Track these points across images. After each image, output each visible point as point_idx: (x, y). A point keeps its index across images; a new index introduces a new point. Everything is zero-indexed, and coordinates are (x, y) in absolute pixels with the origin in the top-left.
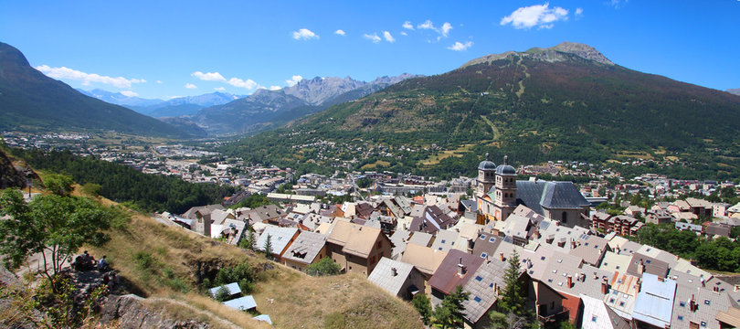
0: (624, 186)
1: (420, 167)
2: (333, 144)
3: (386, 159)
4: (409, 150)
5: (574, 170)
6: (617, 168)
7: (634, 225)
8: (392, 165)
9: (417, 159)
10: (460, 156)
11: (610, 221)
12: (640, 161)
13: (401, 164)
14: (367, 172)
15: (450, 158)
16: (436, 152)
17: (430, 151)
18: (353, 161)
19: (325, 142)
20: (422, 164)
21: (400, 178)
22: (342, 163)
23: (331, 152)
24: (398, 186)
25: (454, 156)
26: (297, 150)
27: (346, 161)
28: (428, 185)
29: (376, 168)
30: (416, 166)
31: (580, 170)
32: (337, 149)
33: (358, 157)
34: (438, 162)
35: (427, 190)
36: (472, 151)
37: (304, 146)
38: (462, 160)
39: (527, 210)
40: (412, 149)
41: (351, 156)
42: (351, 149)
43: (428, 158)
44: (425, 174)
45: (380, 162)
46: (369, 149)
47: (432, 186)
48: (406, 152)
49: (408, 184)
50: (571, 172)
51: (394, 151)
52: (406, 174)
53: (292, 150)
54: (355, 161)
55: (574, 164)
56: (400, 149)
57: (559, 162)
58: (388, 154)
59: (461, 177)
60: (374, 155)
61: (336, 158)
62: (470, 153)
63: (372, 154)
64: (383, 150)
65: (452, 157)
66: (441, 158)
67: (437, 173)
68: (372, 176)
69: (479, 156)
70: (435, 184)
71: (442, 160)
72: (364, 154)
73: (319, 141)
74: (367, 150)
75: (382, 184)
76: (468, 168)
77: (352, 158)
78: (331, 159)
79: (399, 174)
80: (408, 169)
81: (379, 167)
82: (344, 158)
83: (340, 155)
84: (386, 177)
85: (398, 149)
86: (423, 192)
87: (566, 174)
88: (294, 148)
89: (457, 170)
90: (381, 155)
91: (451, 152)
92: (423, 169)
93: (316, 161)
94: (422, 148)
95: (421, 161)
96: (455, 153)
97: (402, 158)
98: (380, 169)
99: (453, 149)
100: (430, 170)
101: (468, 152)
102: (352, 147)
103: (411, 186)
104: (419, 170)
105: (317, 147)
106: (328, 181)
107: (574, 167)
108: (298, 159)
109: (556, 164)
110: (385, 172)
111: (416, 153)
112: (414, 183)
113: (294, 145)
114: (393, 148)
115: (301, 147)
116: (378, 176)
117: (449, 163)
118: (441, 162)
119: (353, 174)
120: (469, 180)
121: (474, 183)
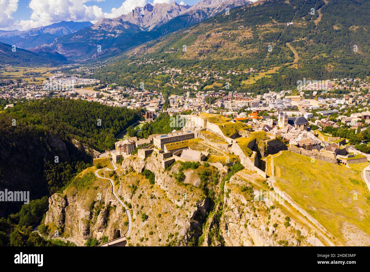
1: (242, 86)
2: (179, 71)
3: (219, 81)
4: (234, 73)
5: (343, 85)
8: (224, 86)
9: (240, 80)
10: (270, 77)
11: (327, 123)
13: (230, 85)
14: (209, 92)
15: (263, 79)
16: (253, 74)
17: (249, 74)
18: (197, 84)
19: (173, 69)
20: (244, 84)
21: (230, 95)
22: (190, 86)
23: (180, 77)
24: (232, 102)
25: (265, 77)
26: (154, 76)
27: (192, 84)
28: (250, 101)
29: (214, 88)
30: (240, 86)
31: (346, 85)
32: (183, 75)
33: (200, 81)
34: (255, 82)
35: (250, 103)
36: (278, 72)
37: (159, 73)
38: (271, 80)
39: (290, 125)
40: (236, 73)
41: (195, 80)
42: (194, 75)
43: (247, 79)
44: (246, 91)
45: (215, 84)
46: (207, 74)
47: (252, 101)
48: (232, 75)
49: (237, 100)
50: (340, 87)
51: (224, 75)
52: (233, 92)
53: (151, 77)
54: (199, 83)
55: (344, 81)
56: (228, 73)
57: (334, 80)
58: (220, 77)
59: (270, 92)
60: (211, 79)
61: (185, 82)
62: (277, 74)
63: (209, 78)
64: (216, 75)
65: (264, 77)
66: (257, 79)
67: (254, 90)
68: (212, 95)
69: (283, 76)
70: (254, 99)
71: (258, 80)
72: (203, 78)
73: (169, 69)
74: (205, 75)
75: (223, 102)
76: (275, 85)
77: (196, 81)
78: (182, 83)
79: (230, 92)
80: (235, 88)
81: (216, 87)
82: (190, 81)
83: (187, 79)
84: (222, 95)
85: (226, 73)
86: (247, 105)
87: (337, 88)
88: (152, 75)
89: (268, 87)
90: (215, 79)
91: (264, 74)
92: (245, 88)
93: (171, 84)
94: (243, 71)
95: (243, 82)
96: (266, 74)
97: (230, 80)
98: (217, 89)
99: (265, 71)
100: (249, 88)
101: (275, 73)
102: (194, 73)
103: (240, 101)
104: (242, 88)
105: (169, 74)
106: (187, 100)
107: (344, 83)
108: (158, 83)
109: (332, 82)
110: (220, 91)
111: (239, 75)
112: (241, 99)
113: (151, 72)
114: (223, 73)
115: (157, 74)
116: (216, 94)
117: (262, 82)
118: (257, 82)
119: (199, 93)
120: (275, 94)
121: (278, 97)
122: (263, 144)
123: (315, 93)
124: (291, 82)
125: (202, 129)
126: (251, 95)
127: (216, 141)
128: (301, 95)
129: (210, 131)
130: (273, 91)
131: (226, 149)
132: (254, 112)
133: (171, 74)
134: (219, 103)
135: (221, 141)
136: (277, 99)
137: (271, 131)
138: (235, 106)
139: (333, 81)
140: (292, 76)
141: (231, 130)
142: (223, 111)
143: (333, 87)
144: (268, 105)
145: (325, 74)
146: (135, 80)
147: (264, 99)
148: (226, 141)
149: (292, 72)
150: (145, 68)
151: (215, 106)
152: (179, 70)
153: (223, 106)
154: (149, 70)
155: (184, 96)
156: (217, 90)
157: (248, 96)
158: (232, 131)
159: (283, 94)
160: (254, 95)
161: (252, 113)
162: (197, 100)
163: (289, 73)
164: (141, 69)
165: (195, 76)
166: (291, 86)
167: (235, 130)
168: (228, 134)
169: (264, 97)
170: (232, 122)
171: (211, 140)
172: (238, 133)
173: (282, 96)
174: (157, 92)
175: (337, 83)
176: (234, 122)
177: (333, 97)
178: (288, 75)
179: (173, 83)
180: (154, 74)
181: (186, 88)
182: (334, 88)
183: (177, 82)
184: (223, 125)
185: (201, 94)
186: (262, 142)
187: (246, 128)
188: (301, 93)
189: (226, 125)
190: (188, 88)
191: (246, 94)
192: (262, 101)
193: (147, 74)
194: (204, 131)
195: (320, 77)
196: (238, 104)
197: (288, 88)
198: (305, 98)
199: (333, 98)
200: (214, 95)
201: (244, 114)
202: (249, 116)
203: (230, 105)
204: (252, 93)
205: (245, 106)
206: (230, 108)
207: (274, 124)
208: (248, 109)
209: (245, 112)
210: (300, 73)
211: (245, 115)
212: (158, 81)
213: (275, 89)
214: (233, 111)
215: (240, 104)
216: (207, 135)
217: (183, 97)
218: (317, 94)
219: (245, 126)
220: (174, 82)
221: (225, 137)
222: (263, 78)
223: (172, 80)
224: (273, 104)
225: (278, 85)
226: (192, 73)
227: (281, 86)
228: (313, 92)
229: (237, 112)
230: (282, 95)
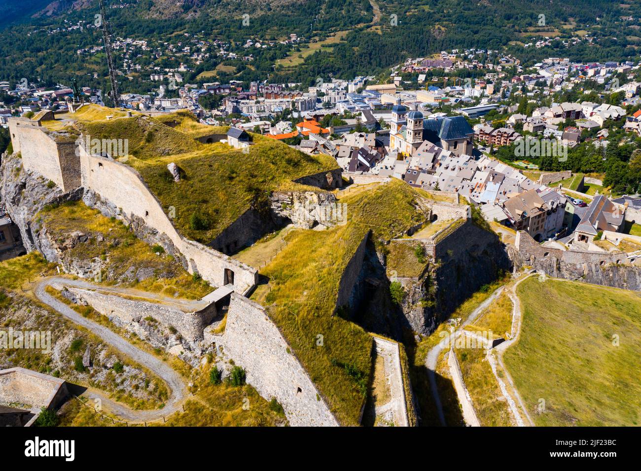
0: (522, 77)
1: (278, 70)
2: (143, 44)
3: (228, 62)
4: (258, 45)
5: (470, 61)
6: (518, 52)
7: (512, 136)
8: (239, 71)
9: (273, 59)
10: (331, 50)
11: (494, 134)
12: (546, 40)
13: (253, 69)
14: (207, 84)
15: (317, 54)
16: (297, 45)
17: (290, 46)
18: (182, 69)
19: (129, 41)
20: (281, 66)
21: (254, 88)
22: (166, 73)
23: (144, 57)
24: (258, 102)
25: (322, 51)
26: (86, 56)
27: (171, 70)
28: (296, 98)
29: (218, 77)
30: (272, 70)
31: (477, 61)
32: (151, 51)
33: (187, 62)
34: (302, 61)
35: (296, 104)
36: (346, 42)
37: (96, 48)
38: (333, 56)
39: (431, 144)
40: (262, 44)
41: (177, 61)
42: (174, 50)
43: (287, 56)
44: (286, 80)
45: (221, 67)
46: (201, 48)
47: (302, 98)
48: (256, 49)
49: (269, 98)
50: (466, 65)
51: (238, 49)
52: (260, 82)
53: (78, 57)
54: (185, 68)
55: (471, 53)
56: (246, 46)
57: (454, 51)
58: (231, 54)
59: (334, 80)
60: (211, 57)
61: (155, 66)
62: (343, 45)
63: (207, 55)
64: (221, 49)
65: (320, 51)
66: (305, 55)
67: (302, 77)
68: (215, 90)
69: (356, 49)
70: (304, 94)
71: (307, 57)
72: (195, 56)
73: (119, 40)
74: (198, 51)
75: (237, 102)
76: (341, 67)
77: (180, 64)
78: (148, 68)
79: (252, 83)
80: (263, 74)
81: (222, 74)
82: (167, 64)
83: (159, 60)
84: (235, 90)
85: (243, 45)
86: (291, 107)
87: (461, 67)
88: (81, 54)
89: (328, 70)
90: (221, 57)
91: (318, 45)
92: (283, 73)
93: (125, 71)
94: (277, 42)
95: (279, 62)
96: (323, 46)
97: (251, 59)
98: (224, 78)
99: (320, 40)
100: (292, 73)
101: (340, 43)
102: (174, 47)
103: (274, 100)
104: (277, 75)
105: (119, 50)
106: (157, 103)
107: (471, 56)
108: (94, 71)
109: (450, 55)
110: (231, 82)
111: (269, 49)
112: (276, 96)
113: (80, 48)
114: (236, 44)
115: (92, 51)
116: (224, 89)
117: (316, 61)
118: (306, 61)
119: (186, 89)
120: (345, 84)
121: (352, 88)
122: (411, 257)
123: (422, 78)
124: (372, 61)
125: (51, 196)
126: (296, 88)
127: (128, 274)
128: (395, 82)
129: (103, 209)
130: (340, 78)
131: (189, 337)
132: (308, 120)
133: (125, 51)
134: (229, 107)
135: (157, 274)
136: (349, 92)
137: (378, 166)
138: (264, 111)
139: (452, 53)
140: (372, 47)
141: (221, 195)
142: (238, 122)
143: (453, 64)
144: (335, 105)
145: (432, 44)
146: (44, 66)
147: (323, 95)
148: (191, 271)
149: (372, 40)
150: (66, 40)
151: (219, 113)
152: (141, 42)
153: (237, 112)
154: (74, 43)
155: (151, 95)
156: (225, 80)
157: (291, 90)
158: (230, 196)
159: (360, 82)
160: (304, 86)
161: (305, 121)
162: (181, 102)
163: (367, 42)
164: (55, 44)
165: (176, 52)
166: (372, 67)
167: (250, 189)
168: (205, 220)
169: (323, 91)
170: (233, 142)
171: (97, 267)
172: (267, 203)
173: (358, 87)
174: (92, 89)
175: (460, 57)
176: (244, 146)
177: (457, 85)
178: (366, 46)
179: (129, 69)
180: (85, 51)
181: (156, 78)
182: (456, 68)
183: (138, 67)
184: (171, 168)
185: (189, 90)
186: (403, 246)
187: (309, 170)
188: (396, 78)
189: (190, 163)
190: (162, 78)
191: (287, 86)
192: (320, 98)
193: (70, 53)
194: (67, 210)
195: (423, 50)
196: (272, 106)
197: (367, 73)
198: (405, 89)
199: (456, 87)
200: (220, 91)
201: (287, 126)
202: (299, 128)
203: (254, 109)
204: (299, 84)
205: (286, 109)
206: (254, 115)
207: (379, 144)
208: (295, 115)
209: (289, 120)
210: (387, 43)
211: (289, 128)
212: (94, 67)
213: (342, 74)
214: (261, 120)
215: (275, 105)
216: (74, 234)
217: (149, 96)
218: (426, 79)
219: (304, 163)
220: (129, 66)
221: (181, 244)
222: (316, 52)
223: (127, 62)
224: (344, 102)
225: (348, 65)
226: (171, 46)
227: (355, 69)
228: (417, 76)
229: (268, 122)
230: (360, 85)
